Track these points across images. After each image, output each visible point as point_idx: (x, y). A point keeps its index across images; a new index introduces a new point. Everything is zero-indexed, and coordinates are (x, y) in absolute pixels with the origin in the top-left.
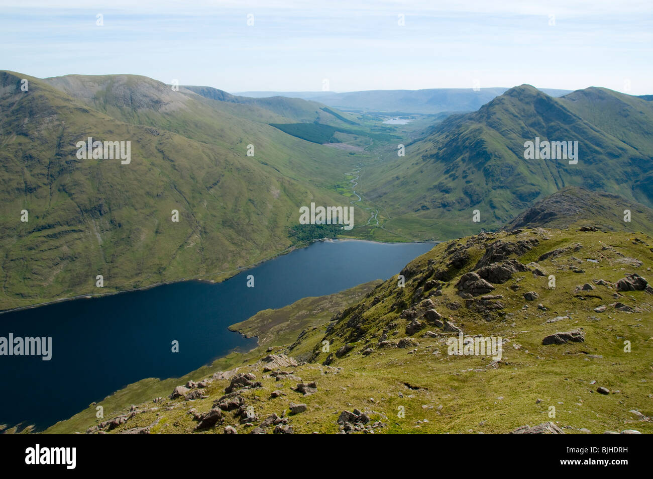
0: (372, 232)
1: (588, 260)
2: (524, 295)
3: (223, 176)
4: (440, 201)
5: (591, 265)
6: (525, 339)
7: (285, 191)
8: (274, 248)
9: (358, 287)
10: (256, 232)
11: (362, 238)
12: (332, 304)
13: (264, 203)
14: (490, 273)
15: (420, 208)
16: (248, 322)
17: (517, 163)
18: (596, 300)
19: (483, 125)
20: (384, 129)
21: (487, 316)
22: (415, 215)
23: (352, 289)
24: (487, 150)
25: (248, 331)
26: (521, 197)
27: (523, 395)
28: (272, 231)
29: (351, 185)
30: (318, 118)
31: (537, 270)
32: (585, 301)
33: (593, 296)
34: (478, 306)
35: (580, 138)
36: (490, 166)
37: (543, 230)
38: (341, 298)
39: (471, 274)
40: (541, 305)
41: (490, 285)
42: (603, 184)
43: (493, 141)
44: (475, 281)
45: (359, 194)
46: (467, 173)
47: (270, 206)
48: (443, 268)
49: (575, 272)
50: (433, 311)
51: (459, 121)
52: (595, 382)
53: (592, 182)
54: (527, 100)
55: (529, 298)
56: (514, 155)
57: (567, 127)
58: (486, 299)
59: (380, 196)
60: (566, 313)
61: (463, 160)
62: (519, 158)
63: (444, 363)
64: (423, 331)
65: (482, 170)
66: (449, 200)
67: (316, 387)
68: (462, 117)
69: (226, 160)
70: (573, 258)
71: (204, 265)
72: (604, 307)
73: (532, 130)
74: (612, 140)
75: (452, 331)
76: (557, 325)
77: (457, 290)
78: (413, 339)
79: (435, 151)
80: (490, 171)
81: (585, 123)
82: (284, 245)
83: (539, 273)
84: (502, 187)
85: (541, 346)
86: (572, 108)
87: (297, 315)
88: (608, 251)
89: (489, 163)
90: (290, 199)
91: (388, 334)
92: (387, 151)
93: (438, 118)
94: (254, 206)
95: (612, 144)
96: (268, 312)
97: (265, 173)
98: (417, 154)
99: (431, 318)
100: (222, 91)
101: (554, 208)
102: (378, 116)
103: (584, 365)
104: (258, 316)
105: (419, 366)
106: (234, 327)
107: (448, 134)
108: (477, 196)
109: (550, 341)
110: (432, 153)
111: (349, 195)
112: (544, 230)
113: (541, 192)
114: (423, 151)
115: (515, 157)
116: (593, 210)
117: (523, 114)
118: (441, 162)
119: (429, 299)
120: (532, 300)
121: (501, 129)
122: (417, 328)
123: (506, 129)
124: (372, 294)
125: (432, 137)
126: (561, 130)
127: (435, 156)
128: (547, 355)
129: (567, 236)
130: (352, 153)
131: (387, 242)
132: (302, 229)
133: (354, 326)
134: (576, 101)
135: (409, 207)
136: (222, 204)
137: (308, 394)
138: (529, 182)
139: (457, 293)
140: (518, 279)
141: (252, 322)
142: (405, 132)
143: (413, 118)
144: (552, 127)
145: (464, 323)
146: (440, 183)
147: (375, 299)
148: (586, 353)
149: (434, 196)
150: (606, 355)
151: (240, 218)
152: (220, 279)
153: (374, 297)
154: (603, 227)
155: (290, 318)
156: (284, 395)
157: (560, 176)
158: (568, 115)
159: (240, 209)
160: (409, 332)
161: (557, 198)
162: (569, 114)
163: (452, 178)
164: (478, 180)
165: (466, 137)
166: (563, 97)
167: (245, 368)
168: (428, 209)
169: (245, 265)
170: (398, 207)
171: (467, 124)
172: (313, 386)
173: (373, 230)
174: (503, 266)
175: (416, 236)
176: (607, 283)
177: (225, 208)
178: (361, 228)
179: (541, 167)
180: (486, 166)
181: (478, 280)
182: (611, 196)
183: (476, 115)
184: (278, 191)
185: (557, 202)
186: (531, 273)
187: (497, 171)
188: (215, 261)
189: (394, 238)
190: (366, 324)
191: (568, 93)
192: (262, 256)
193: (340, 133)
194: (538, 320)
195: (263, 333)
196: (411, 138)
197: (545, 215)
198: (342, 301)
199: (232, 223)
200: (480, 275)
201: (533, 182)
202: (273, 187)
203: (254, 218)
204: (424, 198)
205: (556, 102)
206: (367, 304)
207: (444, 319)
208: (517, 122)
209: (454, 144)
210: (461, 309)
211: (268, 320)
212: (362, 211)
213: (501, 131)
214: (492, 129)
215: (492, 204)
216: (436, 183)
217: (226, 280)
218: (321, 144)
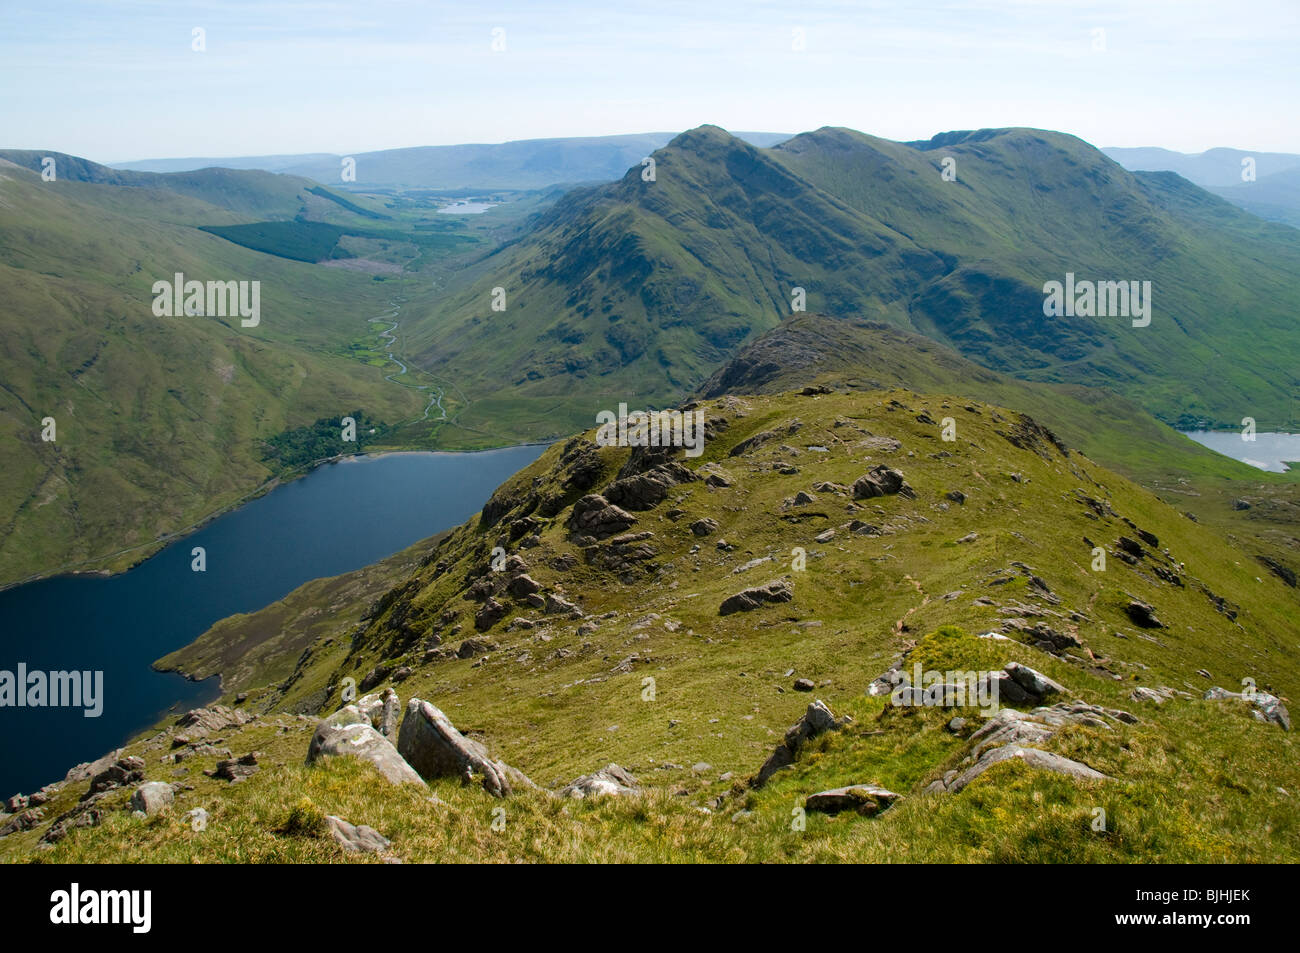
0: (434, 433)
1: (810, 448)
2: (691, 526)
3: (105, 345)
4: (562, 360)
5: (814, 457)
6: (692, 610)
7: (245, 367)
8: (235, 487)
9: (415, 546)
10: (190, 458)
11: (414, 447)
12: (367, 588)
13: (202, 394)
14: (626, 493)
15: (525, 376)
16: (193, 647)
17: (704, 276)
18: (818, 520)
19: (632, 207)
20: (443, 224)
21: (626, 575)
22: (516, 392)
23: (405, 552)
24: (644, 253)
25: (198, 667)
26: (714, 339)
27: (656, 717)
28: (226, 452)
29: (383, 341)
30: (303, 210)
31: (713, 477)
32: (800, 525)
33: (814, 515)
34: (607, 558)
35: (813, 221)
36: (652, 284)
37: (736, 399)
38: (385, 572)
39: (591, 499)
40: (722, 541)
41: (627, 515)
42: (860, 305)
43: (655, 236)
44: (600, 509)
45: (401, 359)
46: (610, 301)
47: (216, 401)
48: (556, 491)
49: (783, 472)
50: (524, 580)
51: (588, 199)
52: (792, 671)
53: (841, 303)
54: (712, 155)
55: (701, 530)
56: (697, 261)
57: (788, 202)
58: (621, 542)
59: (444, 361)
60: (767, 551)
61: (601, 277)
62: (706, 266)
63: (536, 677)
64: (507, 619)
65: (638, 294)
66: (581, 355)
67: (256, 763)
68: (592, 191)
69: (110, 311)
70: (784, 448)
71: (82, 540)
72: (831, 532)
73: (726, 211)
74: (868, 224)
75: (562, 611)
76: (751, 576)
77: (567, 531)
78: (488, 637)
79: (546, 263)
80: (654, 293)
81: (819, 195)
82: (256, 478)
83: (718, 482)
84: (678, 324)
85: (718, 618)
86: (793, 165)
87: (299, 618)
88: (844, 428)
89: (651, 279)
90: (258, 382)
91: (442, 634)
92: (451, 268)
93: (547, 197)
94: (182, 404)
95: (869, 230)
96: (237, 619)
97: (199, 332)
98: (512, 271)
99: (521, 590)
100: (85, 160)
101: (774, 355)
102: (426, 200)
103: (786, 642)
104: (215, 632)
105: (487, 689)
106: (164, 662)
107: (568, 227)
108: (634, 344)
109: (732, 606)
110: (540, 267)
111: (380, 363)
112: (739, 400)
113: (751, 327)
114: (523, 264)
115: (698, 266)
116: (844, 354)
117: (706, 182)
118: (558, 284)
119: (516, 556)
120: (706, 534)
121: (668, 212)
122: (496, 615)
123: (678, 211)
124: (433, 558)
125: (538, 235)
126: (779, 208)
127: (546, 272)
128: (726, 634)
129: (780, 407)
130: (381, 277)
131: (466, 449)
132: (289, 441)
133: (398, 627)
134: (801, 154)
135: (503, 377)
136: (109, 405)
137: (238, 778)
138: (728, 310)
139: (568, 538)
140: (680, 498)
141: (204, 646)
142: (485, 228)
143: (498, 199)
144: (761, 204)
145: (584, 594)
146: (561, 325)
147: (438, 566)
148: (795, 620)
149: (551, 350)
150: (828, 618)
151: (152, 430)
152: (122, 566)
153: (436, 564)
154: (862, 384)
155: (284, 628)
156: (187, 789)
157: (783, 295)
158: (789, 180)
159: (150, 412)
160: (482, 626)
161: (778, 338)
162: (789, 177)
163: (582, 313)
164: (632, 314)
165: (603, 231)
166: (778, 147)
167: (137, 747)
168: (540, 377)
169: (175, 529)
170: (483, 378)
171: (604, 205)
172: (248, 761)
173: (436, 429)
174: (650, 476)
175: (521, 434)
176: (837, 486)
177: (116, 414)
178: (410, 427)
179: (747, 281)
180: (645, 285)
181: (605, 507)
182: (873, 325)
183: (620, 188)
184: (231, 367)
185: (778, 344)
186: (703, 485)
187: (666, 293)
188: (107, 529)
189: (480, 441)
190: (420, 619)
191: (788, 139)
192: (209, 506)
193: (351, 238)
194: (718, 569)
195: (229, 665)
196: (497, 240)
197: (759, 369)
198: (388, 578)
199: (136, 442)
200: (607, 498)
201: (736, 309)
202: (219, 361)
203: (183, 428)
204: (531, 356)
205: (766, 158)
206: (424, 579)
207: (547, 590)
208: (696, 196)
209: (581, 246)
210: (577, 568)
211: (238, 638)
212: (411, 394)
213: (669, 215)
214: (652, 213)
215: (663, 357)
216: (552, 326)
217: (137, 565)
218: (314, 262)
